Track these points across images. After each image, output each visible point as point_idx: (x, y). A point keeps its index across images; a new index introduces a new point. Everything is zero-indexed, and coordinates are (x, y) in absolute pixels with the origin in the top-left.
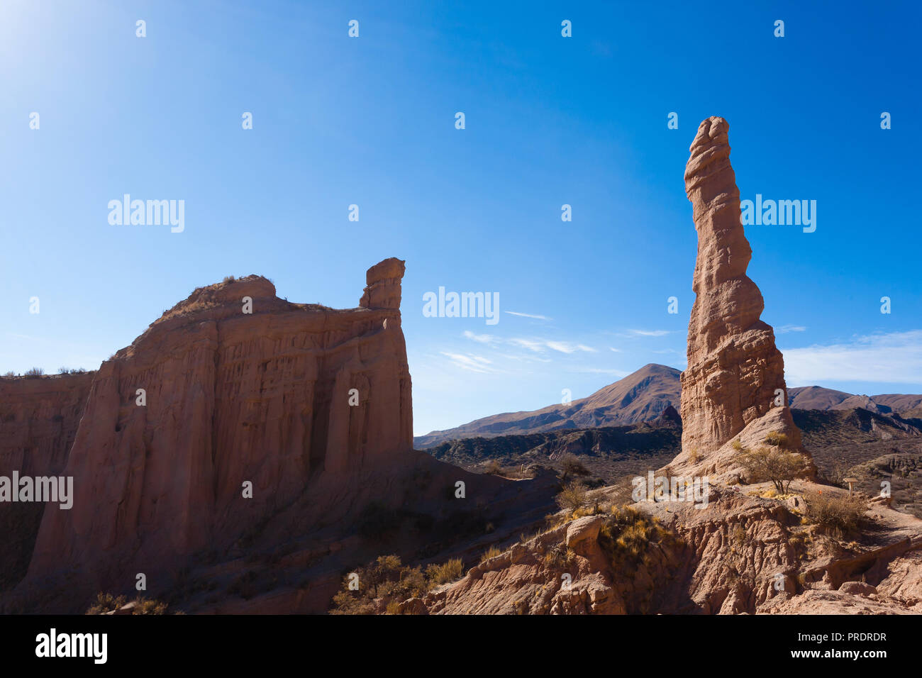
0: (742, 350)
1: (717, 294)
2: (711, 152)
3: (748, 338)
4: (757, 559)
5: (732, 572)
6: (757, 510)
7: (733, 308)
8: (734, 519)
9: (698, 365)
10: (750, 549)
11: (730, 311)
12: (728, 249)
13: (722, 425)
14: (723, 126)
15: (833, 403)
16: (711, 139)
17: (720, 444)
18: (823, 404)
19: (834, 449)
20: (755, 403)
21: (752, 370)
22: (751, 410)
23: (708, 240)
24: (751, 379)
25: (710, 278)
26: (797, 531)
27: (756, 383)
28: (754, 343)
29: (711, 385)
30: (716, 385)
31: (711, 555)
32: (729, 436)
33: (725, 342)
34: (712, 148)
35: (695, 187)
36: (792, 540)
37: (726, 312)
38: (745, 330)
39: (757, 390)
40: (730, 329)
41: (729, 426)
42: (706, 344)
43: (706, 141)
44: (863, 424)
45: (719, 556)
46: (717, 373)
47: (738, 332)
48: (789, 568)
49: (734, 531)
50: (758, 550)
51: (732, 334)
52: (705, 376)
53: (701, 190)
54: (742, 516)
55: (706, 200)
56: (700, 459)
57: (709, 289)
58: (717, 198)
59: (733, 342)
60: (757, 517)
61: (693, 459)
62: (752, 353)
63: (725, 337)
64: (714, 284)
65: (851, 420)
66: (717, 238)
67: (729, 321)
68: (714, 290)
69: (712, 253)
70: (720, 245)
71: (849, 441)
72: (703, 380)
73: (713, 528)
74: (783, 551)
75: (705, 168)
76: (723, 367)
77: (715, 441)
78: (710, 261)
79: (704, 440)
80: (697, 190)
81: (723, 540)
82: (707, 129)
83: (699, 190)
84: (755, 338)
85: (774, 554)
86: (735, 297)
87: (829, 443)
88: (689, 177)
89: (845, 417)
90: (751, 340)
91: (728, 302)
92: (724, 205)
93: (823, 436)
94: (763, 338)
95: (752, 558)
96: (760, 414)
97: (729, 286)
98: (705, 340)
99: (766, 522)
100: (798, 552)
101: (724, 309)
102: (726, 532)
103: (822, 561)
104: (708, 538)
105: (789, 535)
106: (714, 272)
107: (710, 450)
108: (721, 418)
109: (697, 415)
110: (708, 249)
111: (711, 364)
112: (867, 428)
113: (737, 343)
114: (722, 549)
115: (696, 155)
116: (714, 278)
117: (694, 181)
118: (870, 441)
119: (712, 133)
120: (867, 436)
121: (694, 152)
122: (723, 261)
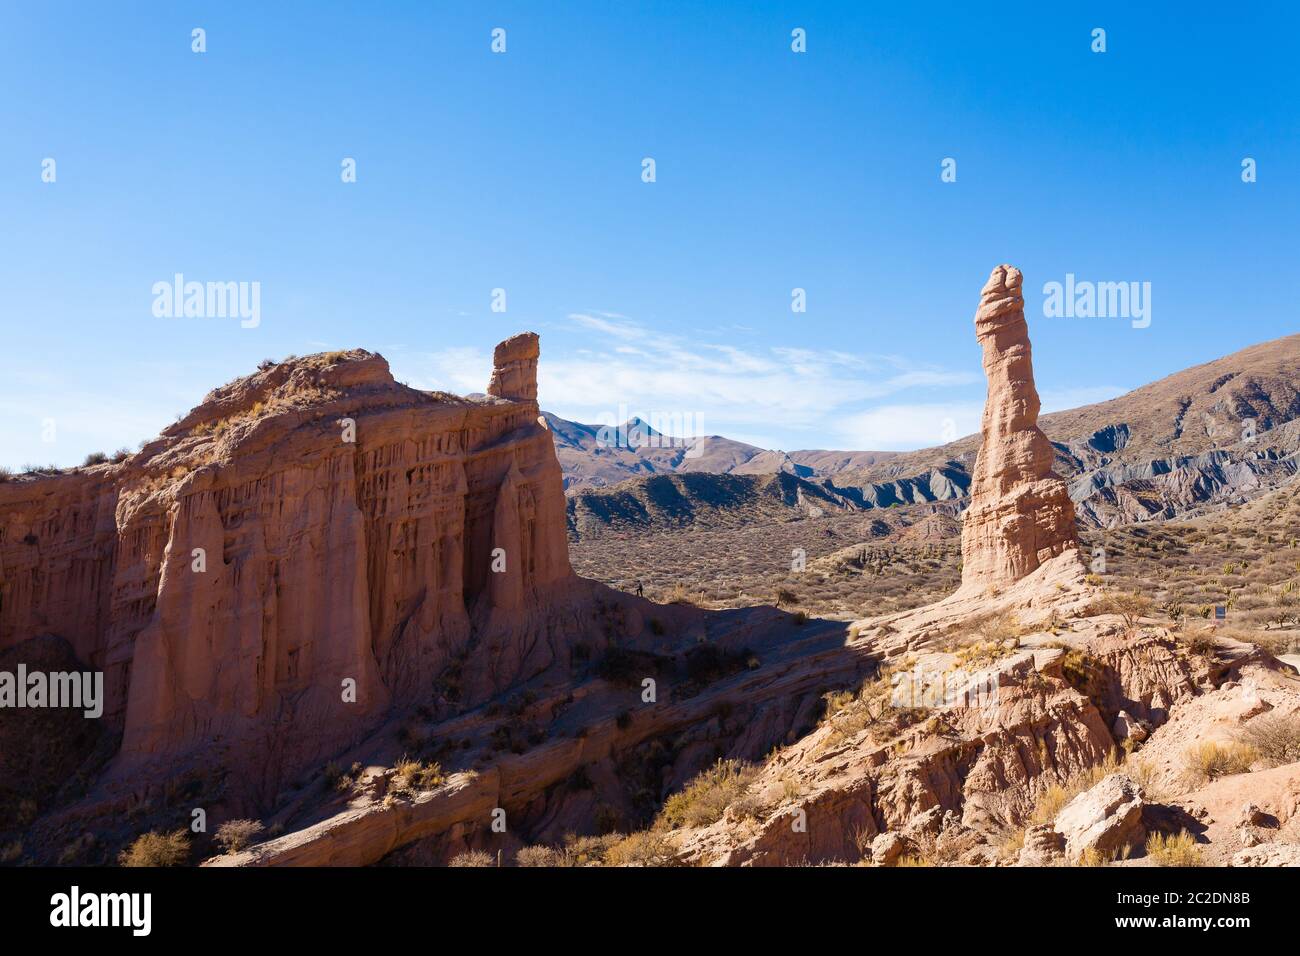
0: (1039, 498)
1: (1012, 442)
2: (1007, 303)
3: (1045, 488)
4: (1162, 673)
5: (1151, 683)
6: (1148, 640)
7: (1029, 458)
8: (1135, 647)
9: (989, 506)
10: (1154, 666)
11: (1027, 460)
12: (1024, 401)
13: (1018, 564)
14: (1019, 278)
15: (738, 461)
16: (1007, 290)
17: (1016, 580)
18: (724, 463)
19: (752, 530)
20: (1050, 545)
21: (1048, 516)
22: (1047, 550)
23: (1001, 388)
24: (1048, 524)
25: (1004, 425)
26: (1180, 652)
27: (1051, 527)
28: (1052, 492)
29: (1008, 527)
30: (1014, 528)
31: (1128, 672)
32: (1025, 573)
33: (1020, 489)
34: (1009, 299)
35: (988, 334)
36: (1180, 659)
37: (1022, 460)
38: (1040, 479)
39: (1052, 533)
40: (1024, 476)
41: (1024, 564)
42: (998, 488)
43: (1001, 290)
44: (787, 496)
45: (1135, 673)
46: (1015, 516)
47: (1033, 480)
48: (1185, 677)
49: (1136, 656)
50: (1160, 667)
51: (1027, 481)
52: (999, 518)
53: (996, 339)
54: (1140, 645)
55: (1001, 348)
56: (997, 594)
57: (1003, 436)
58: (1013, 349)
59: (1030, 490)
60: (1150, 644)
61: (990, 593)
62: (1050, 501)
63: (1020, 483)
64: (1008, 431)
65: (771, 489)
66: (1013, 389)
67: (1024, 469)
68: (1007, 438)
69: (1006, 402)
70: (1016, 397)
71: (769, 520)
72: (995, 521)
73: (1122, 654)
74: (1177, 666)
75: (1000, 316)
76: (1020, 511)
77: (1011, 577)
78: (1004, 409)
79: (997, 575)
80: (991, 337)
81: (1133, 662)
82: (1004, 278)
83: (992, 337)
84: (1051, 488)
85: (1172, 669)
86: (1031, 447)
87: (744, 522)
88: (982, 322)
89: (765, 485)
90: (1048, 490)
91: (1025, 451)
92: (1019, 357)
93: (735, 513)
94: (1060, 488)
95: (1158, 672)
96: (1055, 555)
97: (1024, 437)
98: (999, 484)
99: (1157, 648)
100: (1185, 666)
101: (1019, 458)
102: (1131, 656)
103: (1204, 671)
104: (1120, 661)
105: (1175, 655)
106: (1009, 419)
107: (1005, 584)
108: (1017, 556)
109: (986, 552)
110: (1002, 397)
111: (1006, 508)
112: (791, 500)
113: (1034, 491)
114: (1134, 668)
115: (990, 301)
116: (1008, 426)
117: (988, 327)
118: (796, 520)
119: (1008, 283)
120: (792, 512)
121: (987, 297)
122: (1019, 411)
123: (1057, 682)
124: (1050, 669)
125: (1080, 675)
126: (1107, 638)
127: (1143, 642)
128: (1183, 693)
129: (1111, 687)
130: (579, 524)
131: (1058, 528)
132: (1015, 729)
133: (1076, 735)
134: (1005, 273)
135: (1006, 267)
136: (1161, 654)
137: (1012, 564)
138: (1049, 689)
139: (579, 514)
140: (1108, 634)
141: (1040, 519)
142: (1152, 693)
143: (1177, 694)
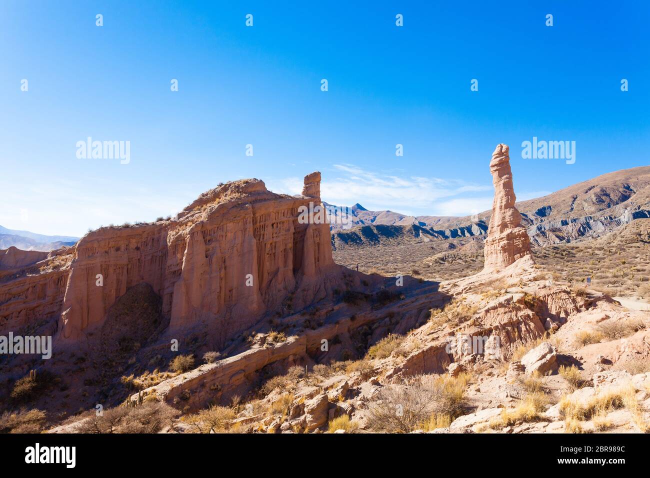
0: (515, 235)
1: (504, 213)
2: (502, 159)
4: (565, 303)
5: (560, 307)
6: (559, 290)
7: (512, 219)
8: (554, 293)
9: (495, 238)
12: (509, 197)
13: (507, 260)
14: (508, 149)
15: (397, 220)
16: (503, 153)
17: (506, 266)
18: (391, 221)
19: (402, 247)
20: (519, 253)
21: (519, 242)
22: (518, 255)
23: (500, 192)
24: (519, 245)
25: (501, 206)
26: (572, 295)
28: (520, 233)
29: (503, 246)
30: (505, 246)
31: (551, 303)
32: (510, 264)
33: (507, 231)
34: (504, 157)
35: (495, 171)
36: (572, 298)
37: (509, 220)
38: (516, 227)
39: (520, 249)
40: (509, 226)
41: (509, 260)
42: (499, 231)
43: (501, 154)
44: (416, 233)
46: (506, 242)
47: (513, 228)
48: (574, 305)
49: (554, 296)
50: (564, 301)
51: (510, 228)
52: (499, 242)
53: (498, 173)
55: (500, 176)
56: (498, 272)
57: (501, 210)
58: (505, 176)
59: (512, 232)
60: (560, 292)
61: (496, 272)
62: (520, 236)
63: (507, 229)
64: (503, 208)
65: (409, 231)
66: (505, 192)
67: (509, 223)
68: (503, 211)
69: (502, 197)
70: (506, 195)
71: (408, 243)
72: (498, 244)
73: (548, 296)
74: (571, 301)
75: (500, 163)
76: (508, 240)
77: (504, 265)
78: (502, 200)
79: (498, 265)
81: (553, 299)
82: (501, 149)
84: (520, 231)
86: (512, 215)
87: (399, 244)
88: (493, 166)
89: (407, 229)
90: (519, 231)
91: (510, 216)
92: (508, 180)
93: (395, 240)
94: (524, 231)
96: (521, 257)
97: (509, 211)
98: (499, 229)
99: (563, 294)
100: (574, 301)
101: (507, 219)
103: (582, 303)
104: (548, 298)
105: (570, 297)
106: (503, 204)
107: (501, 268)
108: (506, 257)
109: (494, 256)
110: (501, 195)
111: (502, 238)
112: (417, 235)
113: (513, 232)
114: (554, 301)
115: (496, 158)
116: (503, 207)
117: (495, 168)
118: (419, 243)
119: (503, 151)
120: (417, 240)
121: (495, 156)
122: (507, 201)
123: (522, 306)
124: (519, 301)
125: (531, 304)
126: (542, 290)
127: (557, 291)
128: (573, 311)
129: (544, 309)
130: (336, 244)
131: (523, 246)
132: (505, 324)
133: (530, 327)
134: (502, 147)
135: (502, 144)
136: (564, 296)
137: (504, 260)
138: (519, 309)
139: (336, 240)
140: (543, 288)
141: (516, 243)
142: (561, 311)
143: (571, 312)
